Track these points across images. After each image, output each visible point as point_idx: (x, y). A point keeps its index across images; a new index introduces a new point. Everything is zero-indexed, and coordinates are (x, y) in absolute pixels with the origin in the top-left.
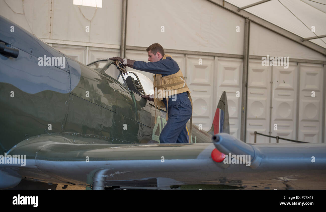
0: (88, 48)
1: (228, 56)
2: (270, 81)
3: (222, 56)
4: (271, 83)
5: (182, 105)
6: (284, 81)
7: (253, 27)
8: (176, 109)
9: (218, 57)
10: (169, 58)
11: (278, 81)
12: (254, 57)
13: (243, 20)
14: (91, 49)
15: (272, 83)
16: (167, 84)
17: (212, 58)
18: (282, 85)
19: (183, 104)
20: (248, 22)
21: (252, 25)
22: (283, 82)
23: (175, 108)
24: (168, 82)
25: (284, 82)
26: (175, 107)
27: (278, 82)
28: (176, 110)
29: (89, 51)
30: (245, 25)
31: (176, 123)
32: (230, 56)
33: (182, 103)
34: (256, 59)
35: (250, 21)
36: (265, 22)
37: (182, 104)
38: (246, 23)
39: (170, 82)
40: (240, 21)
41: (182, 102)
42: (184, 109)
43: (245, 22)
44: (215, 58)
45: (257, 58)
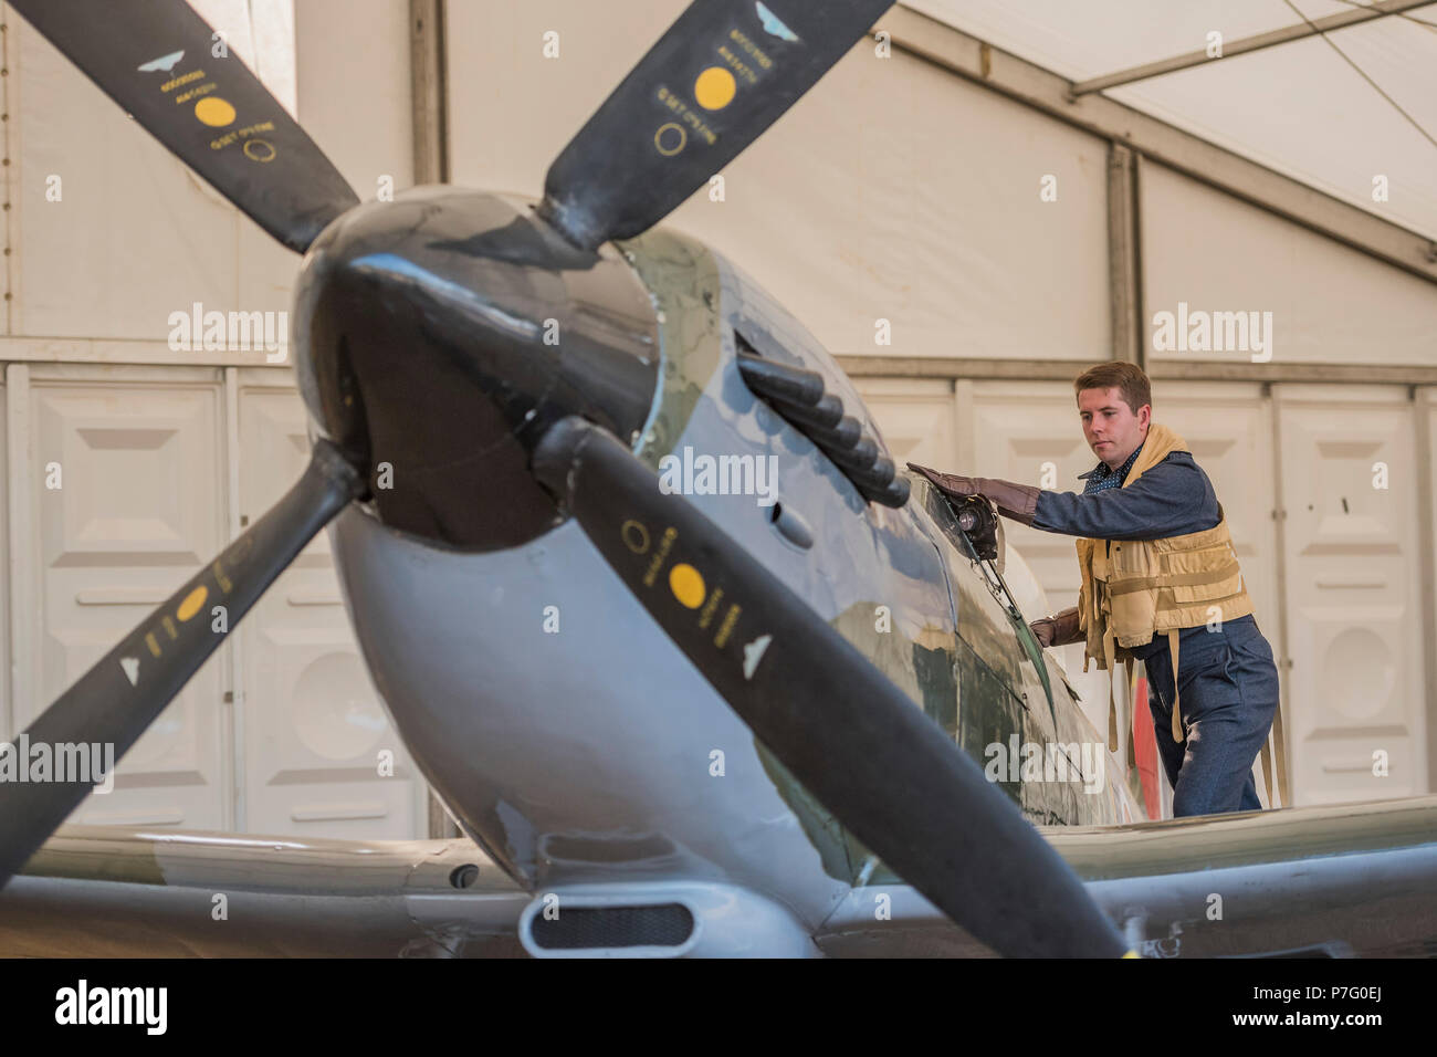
0: (231, 373)
1: (1030, 373)
2: (1269, 506)
3: (995, 373)
4: (1274, 515)
5: (1243, 663)
6: (1345, 502)
7: (1160, 194)
8: (1218, 681)
9: (976, 378)
10: (1184, 459)
11: (1314, 505)
12: (1176, 371)
13: (1095, 153)
14: (249, 380)
15: (1278, 515)
16: (1174, 571)
17: (941, 388)
18: (1337, 527)
19: (1244, 657)
20: (1126, 163)
21: (1150, 178)
22: (1341, 503)
23: (1215, 677)
24: (1179, 566)
25: (1346, 509)
26: (1213, 671)
27: (1311, 508)
28: (1223, 686)
29: (243, 391)
30: (1110, 179)
31: (1237, 740)
32: (1041, 371)
33: (1241, 655)
34: (1184, 379)
35: (1140, 159)
36: (1221, 156)
37: (1239, 659)
38: (1116, 172)
39: (1191, 564)
40: (1082, 159)
41: (1239, 650)
42: (1254, 679)
43: (1111, 166)
44: (953, 390)
45: (1191, 373)
